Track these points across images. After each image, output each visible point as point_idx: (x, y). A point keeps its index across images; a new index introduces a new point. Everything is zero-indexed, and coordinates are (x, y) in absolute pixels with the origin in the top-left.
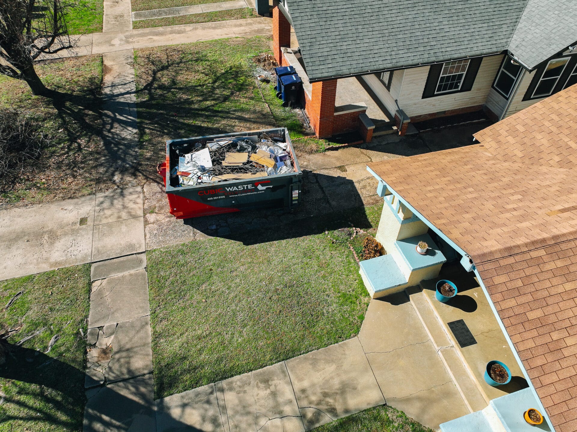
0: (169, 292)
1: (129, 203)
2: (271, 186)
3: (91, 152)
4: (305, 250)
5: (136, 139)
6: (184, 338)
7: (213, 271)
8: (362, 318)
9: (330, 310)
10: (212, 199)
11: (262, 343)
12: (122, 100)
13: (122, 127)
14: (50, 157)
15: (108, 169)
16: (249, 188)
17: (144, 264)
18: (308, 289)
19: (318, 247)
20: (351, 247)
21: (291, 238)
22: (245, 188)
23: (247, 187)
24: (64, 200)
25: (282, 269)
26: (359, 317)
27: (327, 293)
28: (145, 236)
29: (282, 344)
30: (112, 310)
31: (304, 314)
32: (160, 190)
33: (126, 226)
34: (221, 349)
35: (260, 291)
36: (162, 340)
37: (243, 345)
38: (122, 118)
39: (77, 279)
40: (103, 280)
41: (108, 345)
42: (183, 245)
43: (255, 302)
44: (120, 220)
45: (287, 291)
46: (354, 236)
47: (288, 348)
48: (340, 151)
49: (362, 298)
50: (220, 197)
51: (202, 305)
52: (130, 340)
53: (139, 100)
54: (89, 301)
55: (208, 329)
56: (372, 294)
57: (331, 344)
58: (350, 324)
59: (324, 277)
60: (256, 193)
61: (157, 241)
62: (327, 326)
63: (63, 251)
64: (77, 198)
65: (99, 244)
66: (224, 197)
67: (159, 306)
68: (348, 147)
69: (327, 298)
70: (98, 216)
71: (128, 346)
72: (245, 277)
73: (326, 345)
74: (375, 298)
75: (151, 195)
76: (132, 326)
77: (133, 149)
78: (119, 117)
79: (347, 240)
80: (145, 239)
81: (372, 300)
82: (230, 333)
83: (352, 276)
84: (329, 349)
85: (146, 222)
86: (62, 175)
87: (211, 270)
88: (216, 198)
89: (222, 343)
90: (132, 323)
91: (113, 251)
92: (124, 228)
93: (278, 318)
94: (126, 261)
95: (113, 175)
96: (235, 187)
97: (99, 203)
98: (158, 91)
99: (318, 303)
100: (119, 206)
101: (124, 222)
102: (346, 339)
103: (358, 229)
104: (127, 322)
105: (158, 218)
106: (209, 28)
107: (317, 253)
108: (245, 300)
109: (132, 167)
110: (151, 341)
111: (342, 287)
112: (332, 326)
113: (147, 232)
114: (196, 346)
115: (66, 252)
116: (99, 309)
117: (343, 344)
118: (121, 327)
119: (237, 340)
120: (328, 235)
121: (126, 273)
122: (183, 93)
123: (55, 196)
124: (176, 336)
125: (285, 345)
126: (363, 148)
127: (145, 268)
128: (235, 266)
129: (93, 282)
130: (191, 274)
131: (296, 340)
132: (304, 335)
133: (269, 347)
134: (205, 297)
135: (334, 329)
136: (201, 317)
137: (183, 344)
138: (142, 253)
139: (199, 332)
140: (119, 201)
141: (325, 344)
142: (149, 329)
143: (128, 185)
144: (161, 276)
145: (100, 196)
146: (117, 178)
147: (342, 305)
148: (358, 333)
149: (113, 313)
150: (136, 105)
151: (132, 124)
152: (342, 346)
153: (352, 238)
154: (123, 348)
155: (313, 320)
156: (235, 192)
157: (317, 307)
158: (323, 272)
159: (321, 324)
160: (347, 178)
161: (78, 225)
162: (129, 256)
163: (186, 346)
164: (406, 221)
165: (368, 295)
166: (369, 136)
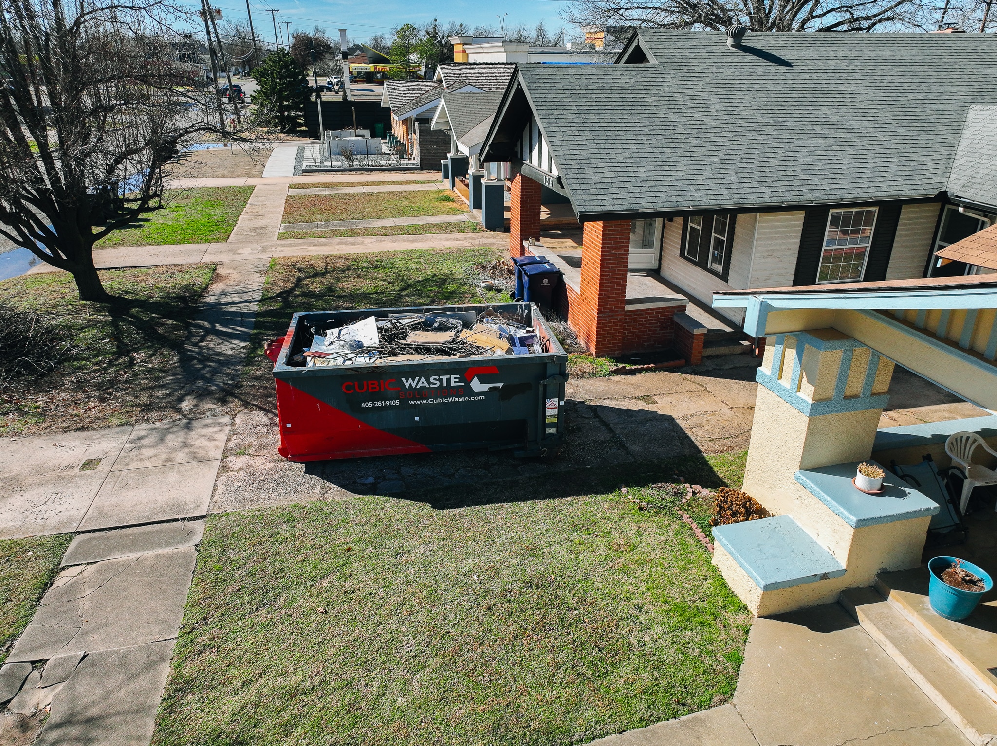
0: (238, 590)
1: (196, 439)
2: (500, 385)
3: (150, 368)
4: (576, 519)
5: (242, 355)
6: (251, 692)
7: (354, 552)
8: (737, 660)
9: (648, 639)
10: (370, 404)
11: (463, 711)
12: (232, 309)
13: (222, 339)
14: (68, 375)
15: (175, 390)
16: (453, 384)
17: (197, 539)
18: (585, 592)
19: (607, 516)
20: (686, 516)
21: (542, 500)
22: (445, 385)
23: (449, 380)
24: (65, 432)
25: (520, 552)
26: (730, 658)
27: (636, 602)
28: (215, 489)
29: (517, 714)
30: (86, 627)
31: (577, 646)
32: (268, 422)
33: (178, 473)
34: (345, 721)
35: (464, 592)
36: (190, 697)
37: (410, 713)
38: (224, 329)
39: (29, 560)
40: (89, 566)
41: (41, 706)
42: (296, 506)
43: (451, 616)
44: (170, 464)
45: (534, 596)
46: (688, 498)
47: (535, 724)
48: (639, 377)
49: (728, 615)
50: (388, 403)
51: (315, 620)
52: (105, 698)
53: (264, 308)
54: (36, 605)
55: (319, 672)
56: (754, 607)
57: (659, 720)
58: (705, 672)
59: (624, 570)
60: (467, 399)
61: (239, 499)
62: (644, 676)
63: (22, 510)
64: (94, 430)
65: (106, 501)
66: (397, 402)
67: (205, 619)
68: (655, 371)
69: (637, 613)
70: (126, 457)
71: (94, 712)
72: (429, 565)
73: (645, 722)
74: (765, 613)
75: (248, 428)
76: (123, 662)
77: (232, 367)
78: (218, 327)
79: (673, 503)
80: (213, 495)
81: (756, 619)
82: (376, 683)
83: (694, 571)
84: (654, 733)
85: (224, 468)
86: (80, 397)
87: (349, 549)
88: (379, 404)
89: (353, 706)
90: (126, 654)
91: (135, 513)
92: (172, 477)
93: (507, 652)
94: (157, 531)
95: (181, 400)
96: (423, 379)
97: (136, 438)
98: (300, 298)
99: (613, 623)
100: (175, 443)
101: (176, 466)
102: (700, 708)
103: (697, 488)
104: (111, 653)
105: (251, 462)
106: (404, 241)
107: (604, 525)
108: (424, 610)
109: (222, 390)
110: (159, 700)
111: (672, 591)
112: (656, 674)
113: (220, 483)
114: (279, 712)
115: (30, 512)
116: (54, 622)
117: (693, 719)
118: (93, 664)
119: (395, 701)
120: (628, 495)
121: (149, 554)
122: (344, 302)
123: (51, 426)
124: (229, 688)
125: (526, 718)
126: (687, 373)
127: (197, 545)
128: (407, 545)
129: (63, 569)
130: (302, 557)
131: (557, 705)
132: (579, 695)
133: (481, 722)
134: (325, 603)
135: (663, 682)
136: (305, 644)
137: (243, 708)
138: (197, 518)
139: (294, 680)
140: (177, 436)
141: (641, 720)
142: (166, 672)
143: (204, 414)
144: (229, 557)
145: (141, 429)
146: (186, 405)
147: (677, 628)
148: (732, 695)
149: (85, 633)
150: (256, 314)
151: (241, 337)
152: (690, 725)
153: (684, 501)
154: (78, 714)
155: (602, 660)
156: (421, 393)
157: (611, 631)
158: (622, 559)
159: (625, 670)
160: (660, 412)
161: (77, 470)
162: (168, 524)
163: (252, 711)
164: (820, 406)
165: (743, 608)
166: (697, 350)
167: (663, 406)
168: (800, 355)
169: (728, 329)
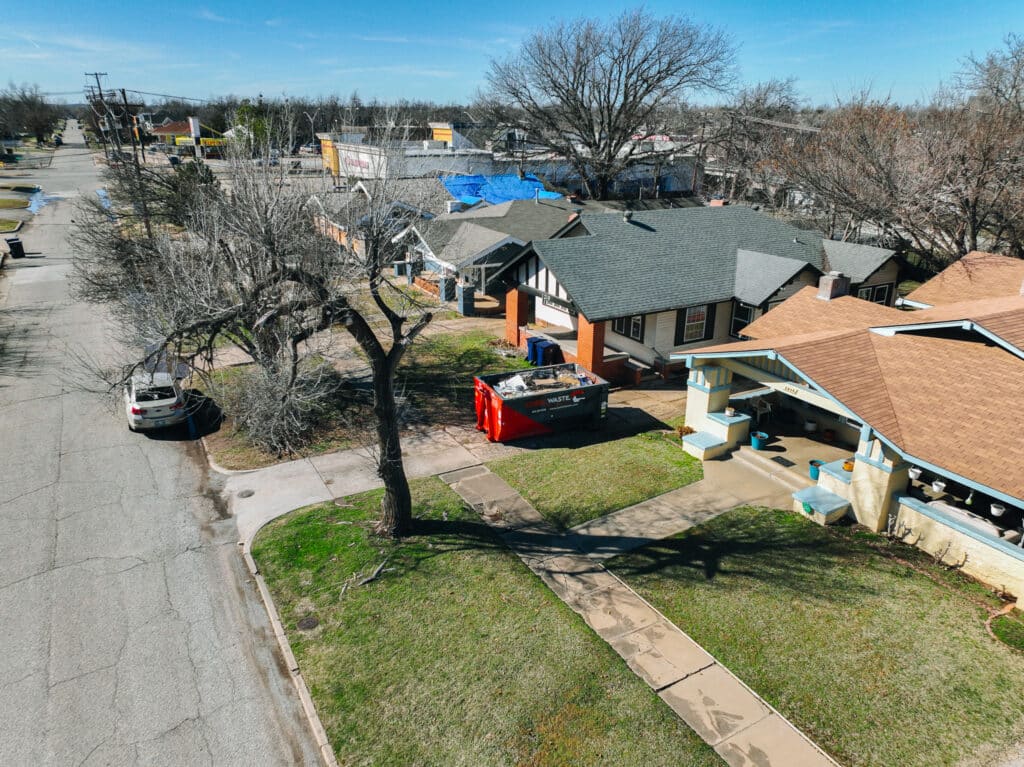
1: (438, 439)
2: (584, 398)
8: (701, 471)
9: (673, 471)
10: (535, 411)
16: (566, 400)
17: (488, 470)
18: (646, 463)
20: (667, 439)
23: (564, 398)
27: (663, 463)
44: (440, 450)
48: (615, 393)
49: (694, 462)
50: (546, 409)
56: (702, 456)
57: (686, 485)
58: (693, 474)
59: (655, 456)
60: (573, 405)
62: (677, 478)
65: (434, 465)
68: (621, 390)
69: (666, 465)
70: (416, 450)
72: (587, 464)
73: (683, 486)
75: (457, 433)
76: (508, 500)
79: (660, 436)
81: (704, 461)
83: (679, 454)
88: (540, 411)
89: (596, 497)
91: (451, 467)
93: (632, 479)
94: (469, 470)
96: (555, 399)
99: (660, 469)
101: (445, 450)
102: (695, 482)
103: (666, 430)
107: (640, 446)
111: (674, 459)
116: (469, 496)
120: (642, 436)
121: (476, 476)
124: (553, 499)
127: (491, 471)
129: (449, 484)
131: (656, 487)
135: (683, 478)
138: (480, 465)
139: (572, 495)
140: (428, 440)
141: (681, 486)
143: (427, 431)
144: (511, 473)
146: (411, 428)
147: (680, 467)
148: (703, 477)
152: (694, 485)
153: (663, 435)
156: (554, 405)
158: (652, 454)
159: (670, 477)
164: (713, 390)
165: (697, 460)
166: (639, 379)
167: (633, 404)
168: (704, 373)
169: (648, 368)
